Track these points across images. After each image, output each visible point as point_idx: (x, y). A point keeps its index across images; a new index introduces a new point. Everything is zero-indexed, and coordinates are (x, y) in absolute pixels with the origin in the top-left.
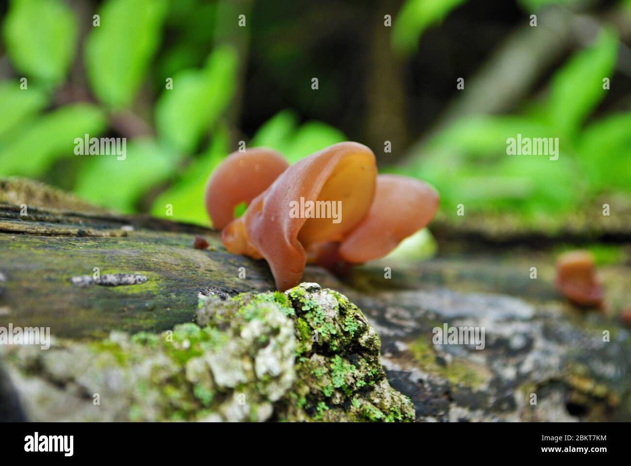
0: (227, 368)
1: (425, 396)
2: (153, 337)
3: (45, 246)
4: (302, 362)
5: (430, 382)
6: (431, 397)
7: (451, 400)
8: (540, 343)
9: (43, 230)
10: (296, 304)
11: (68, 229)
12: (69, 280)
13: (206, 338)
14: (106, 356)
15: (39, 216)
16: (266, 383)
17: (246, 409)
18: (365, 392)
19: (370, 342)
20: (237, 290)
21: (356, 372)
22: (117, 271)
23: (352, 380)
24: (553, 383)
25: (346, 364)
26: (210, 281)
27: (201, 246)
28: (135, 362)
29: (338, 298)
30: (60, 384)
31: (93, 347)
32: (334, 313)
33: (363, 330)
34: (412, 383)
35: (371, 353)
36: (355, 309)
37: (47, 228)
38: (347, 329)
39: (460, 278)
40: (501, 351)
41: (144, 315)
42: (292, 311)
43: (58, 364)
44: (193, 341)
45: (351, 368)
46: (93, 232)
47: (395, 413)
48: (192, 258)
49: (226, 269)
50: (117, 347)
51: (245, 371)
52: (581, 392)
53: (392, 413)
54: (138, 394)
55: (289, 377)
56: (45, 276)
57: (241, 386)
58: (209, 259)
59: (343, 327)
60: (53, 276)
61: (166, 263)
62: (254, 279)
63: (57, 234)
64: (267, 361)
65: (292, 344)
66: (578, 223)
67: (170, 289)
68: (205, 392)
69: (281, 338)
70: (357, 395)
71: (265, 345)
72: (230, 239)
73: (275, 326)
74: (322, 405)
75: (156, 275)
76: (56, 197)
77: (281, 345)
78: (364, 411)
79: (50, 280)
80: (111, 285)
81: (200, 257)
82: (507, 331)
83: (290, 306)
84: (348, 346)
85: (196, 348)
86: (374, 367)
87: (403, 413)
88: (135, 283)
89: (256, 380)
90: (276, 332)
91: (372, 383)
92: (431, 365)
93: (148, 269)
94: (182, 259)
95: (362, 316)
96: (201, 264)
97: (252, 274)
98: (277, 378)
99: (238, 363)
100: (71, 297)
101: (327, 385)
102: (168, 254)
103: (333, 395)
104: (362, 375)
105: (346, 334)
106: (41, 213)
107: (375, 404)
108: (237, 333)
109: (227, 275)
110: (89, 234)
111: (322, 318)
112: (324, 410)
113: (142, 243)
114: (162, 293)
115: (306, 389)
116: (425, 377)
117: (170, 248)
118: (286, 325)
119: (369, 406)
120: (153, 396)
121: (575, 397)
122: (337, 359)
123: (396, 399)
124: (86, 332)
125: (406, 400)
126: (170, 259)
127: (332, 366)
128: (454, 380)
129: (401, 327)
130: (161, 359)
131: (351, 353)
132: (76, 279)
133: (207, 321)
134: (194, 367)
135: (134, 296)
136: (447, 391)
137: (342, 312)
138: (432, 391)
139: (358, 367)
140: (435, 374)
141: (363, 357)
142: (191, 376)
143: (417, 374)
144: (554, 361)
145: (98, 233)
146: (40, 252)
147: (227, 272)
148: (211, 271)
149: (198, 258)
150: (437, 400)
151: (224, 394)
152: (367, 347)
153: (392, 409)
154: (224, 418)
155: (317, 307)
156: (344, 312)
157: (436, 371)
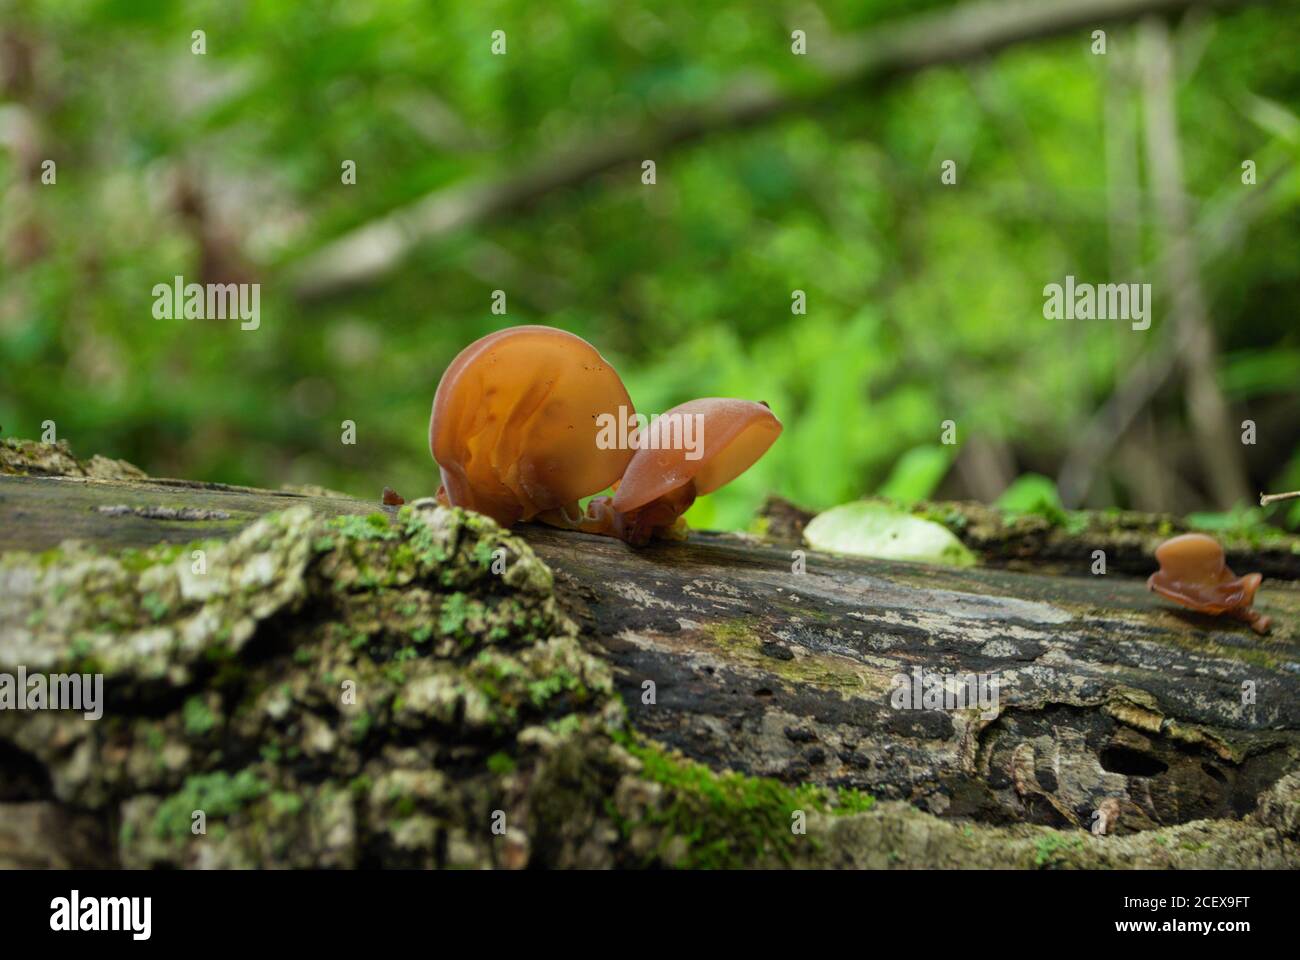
4: (378, 595)
5: (727, 673)
6: (722, 691)
16: (250, 596)
18: (508, 645)
19: (523, 578)
21: (491, 617)
23: (480, 627)
29: (462, 516)
33: (510, 561)
34: (688, 670)
35: (527, 595)
36: (503, 535)
38: (474, 559)
40: (948, 658)
45: (482, 611)
47: (563, 678)
53: (557, 679)
55: (291, 586)
57: (215, 599)
59: (470, 555)
64: (259, 568)
68: (159, 604)
70: (490, 647)
74: (408, 652)
78: (492, 667)
80: (161, 518)
82: (978, 635)
84: (474, 582)
86: (532, 615)
87: (583, 680)
88: (206, 519)
91: (529, 637)
92: (744, 652)
95: (517, 544)
101: (419, 626)
103: (435, 641)
104: (502, 621)
105: (474, 564)
107: (522, 662)
111: (428, 541)
112: (410, 658)
115: (372, 626)
116: (720, 665)
119: (507, 663)
122: (457, 598)
125: (596, 666)
127: (444, 606)
128: (793, 677)
129: (704, 603)
131: (493, 595)
134: (150, 577)
136: (765, 691)
137: (465, 535)
138: (733, 681)
139: (495, 610)
140: (746, 663)
141: (510, 598)
142: (143, 585)
143: (702, 660)
144: (1078, 681)
150: (734, 697)
151: (191, 608)
152: (516, 584)
153: (557, 671)
154: (177, 635)
155: (423, 526)
156: (476, 537)
157: (752, 660)
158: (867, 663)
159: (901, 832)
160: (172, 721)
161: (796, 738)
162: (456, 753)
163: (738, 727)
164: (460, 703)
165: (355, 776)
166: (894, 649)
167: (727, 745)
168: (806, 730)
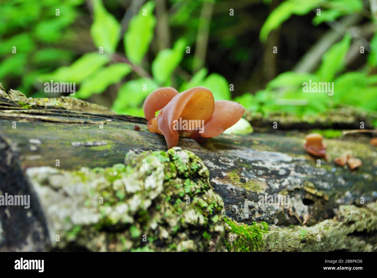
0: (132, 184)
1: (233, 195)
2: (102, 170)
3: (65, 129)
4: (170, 182)
5: (236, 190)
6: (236, 196)
7: (246, 198)
8: (293, 173)
9: (68, 121)
10: (170, 157)
11: (80, 120)
12: (70, 144)
13: (125, 171)
14: (78, 178)
15: (71, 114)
16: (149, 191)
17: (139, 202)
18: (200, 194)
19: (204, 173)
20: (148, 149)
21: (196, 186)
22: (94, 140)
23: (194, 190)
24: (297, 190)
25: (192, 183)
26: (136, 145)
27: (137, 129)
28: (90, 181)
29: (189, 154)
30: (56, 189)
31: (74, 173)
32: (187, 161)
33: (201, 168)
34: (228, 190)
35: (204, 178)
36: (198, 159)
37: (70, 120)
38: (192, 168)
39: (261, 143)
40: (273, 176)
41: (103, 159)
42: (168, 159)
43: (55, 181)
44: (119, 172)
45: (194, 184)
46: (91, 122)
47: (214, 204)
48: (131, 134)
49: (146, 140)
50: (84, 174)
51: (140, 186)
52: (311, 194)
53: (213, 204)
54: (90, 195)
55: (160, 189)
56: (60, 142)
57: (137, 192)
58: (139, 135)
59: (191, 166)
60: (63, 142)
61: (118, 137)
62: (159, 144)
63: (74, 123)
64: (150, 182)
65: (162, 175)
66: (323, 119)
67: (117, 148)
68: (121, 195)
69: (157, 172)
70: (196, 196)
71: (150, 175)
72: (151, 126)
73: (155, 166)
74: (179, 200)
75: (111, 142)
76: (87, 105)
77: (157, 175)
78: (199, 203)
79: (61, 144)
80: (90, 146)
81: (135, 135)
82: (277, 168)
83: (167, 157)
84: (193, 175)
85: (119, 176)
86: (205, 184)
87: (218, 204)
88: (101, 145)
89: (145, 190)
90: (155, 169)
91: (204, 191)
92: (238, 182)
93: (109, 139)
94: (126, 135)
95: (201, 162)
96: (134, 137)
97: (158, 142)
98: (154, 189)
99: (138, 182)
100: (70, 151)
101: (181, 192)
102: (120, 133)
103: (184, 196)
104: (199, 187)
105: (192, 170)
106: (71, 113)
107: (205, 200)
108: (138, 169)
109: (146, 142)
110: (89, 123)
111: (181, 163)
112: (179, 202)
113: (111, 127)
114: (113, 150)
115: (171, 193)
116: (234, 187)
117: (122, 130)
118: (160, 166)
119: (201, 201)
120: (97, 195)
121: (307, 196)
122: (188, 180)
123: (215, 198)
124: (75, 166)
125: (220, 198)
126: (120, 135)
127: (185, 184)
128: (248, 189)
129: (225, 166)
130: (102, 180)
131: (195, 178)
132: (74, 144)
133: (128, 163)
134: (117, 184)
135: (100, 151)
136: (244, 194)
137: (191, 160)
138: (237, 193)
139: (197, 184)
140: (239, 186)
141: (200, 179)
142: (115, 188)
143: (230, 186)
144: (299, 181)
145: (94, 122)
146: (61, 131)
147: (146, 141)
148: (138, 140)
149: (134, 134)
150: (238, 197)
151: (129, 196)
152: (202, 175)
153: (213, 202)
154: (129, 206)
155: (179, 158)
156: (192, 160)
157: (240, 185)
158: (259, 181)
159: (278, 236)
160: (127, 233)
161: (250, 207)
162: (194, 232)
163: (240, 207)
164: (199, 219)
165: (172, 243)
166: (263, 175)
167: (238, 213)
168: (253, 205)
